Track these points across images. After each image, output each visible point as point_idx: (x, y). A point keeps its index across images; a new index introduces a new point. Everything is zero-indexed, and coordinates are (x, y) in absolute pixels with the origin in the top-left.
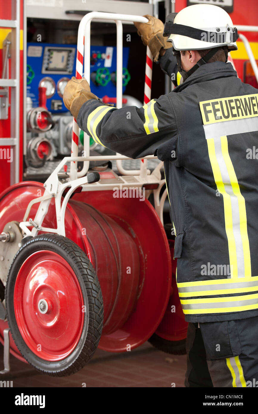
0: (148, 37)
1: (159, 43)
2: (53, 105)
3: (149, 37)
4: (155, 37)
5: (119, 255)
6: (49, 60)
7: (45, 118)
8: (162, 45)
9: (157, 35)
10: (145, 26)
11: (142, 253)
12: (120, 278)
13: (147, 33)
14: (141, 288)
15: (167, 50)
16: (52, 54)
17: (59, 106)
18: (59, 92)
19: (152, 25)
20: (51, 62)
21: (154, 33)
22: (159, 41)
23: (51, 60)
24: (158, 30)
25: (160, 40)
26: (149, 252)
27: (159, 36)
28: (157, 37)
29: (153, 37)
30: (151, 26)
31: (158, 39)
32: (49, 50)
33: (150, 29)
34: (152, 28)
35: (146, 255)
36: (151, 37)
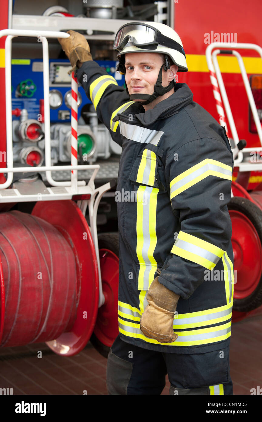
0: (68, 51)
1: (77, 56)
2: (61, 115)
3: (70, 51)
4: (74, 51)
5: (52, 264)
6: (55, 74)
7: (36, 129)
8: (79, 58)
9: (76, 49)
10: (65, 41)
11: (78, 262)
12: (52, 287)
13: (67, 47)
14: (79, 297)
15: (84, 63)
16: (58, 68)
17: (66, 116)
18: (66, 104)
19: (73, 39)
20: (57, 76)
21: (74, 47)
22: (77, 55)
23: (57, 74)
24: (78, 44)
25: (78, 53)
26: (83, 261)
27: (77, 49)
28: (75, 51)
29: (72, 51)
30: (71, 40)
31: (76, 52)
32: (55, 66)
33: (70, 43)
34: (72, 42)
35: (81, 264)
36: (71, 50)
